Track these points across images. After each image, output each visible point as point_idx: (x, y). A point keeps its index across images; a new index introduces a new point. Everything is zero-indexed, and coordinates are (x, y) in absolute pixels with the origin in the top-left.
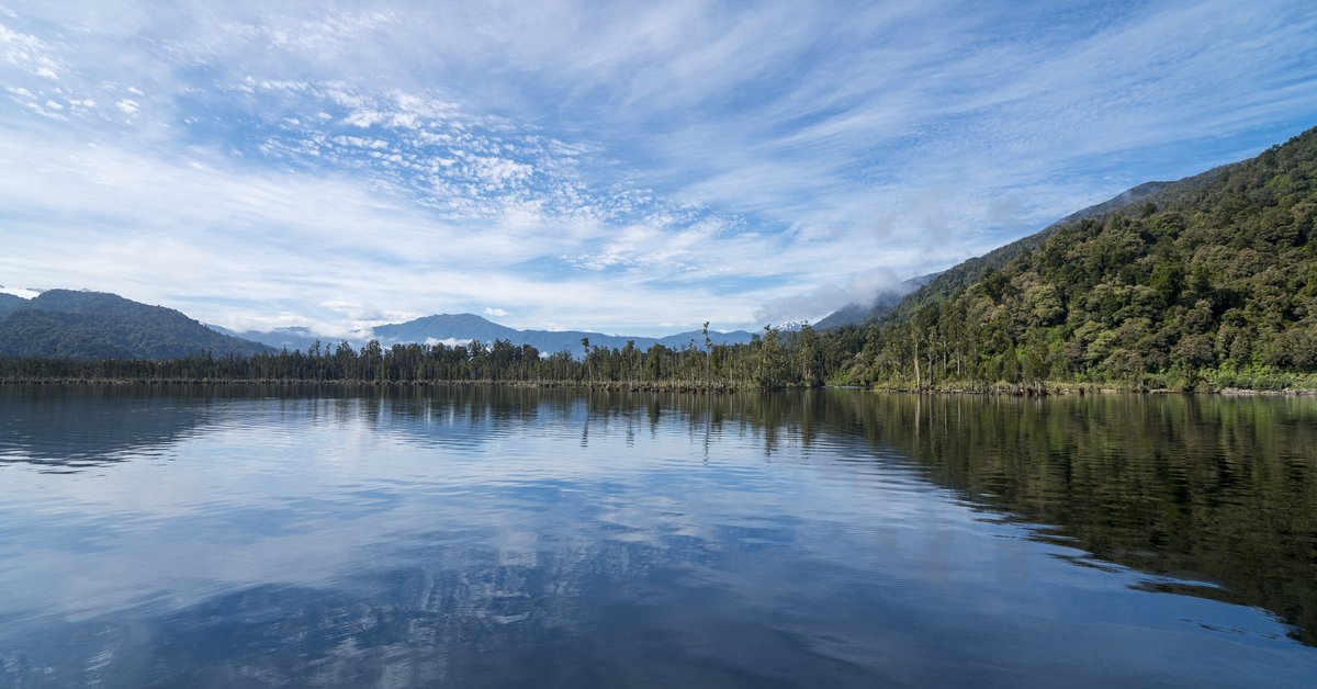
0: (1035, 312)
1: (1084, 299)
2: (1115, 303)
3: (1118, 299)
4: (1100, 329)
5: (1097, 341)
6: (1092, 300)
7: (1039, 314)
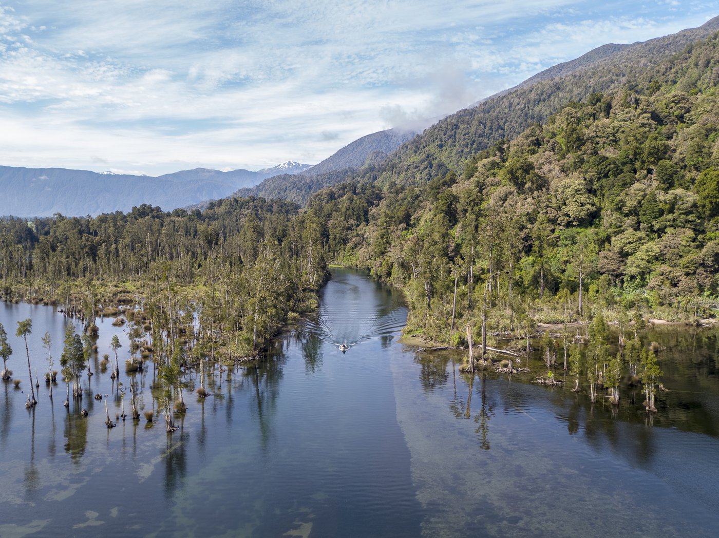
0: (565, 209)
1: (621, 201)
2: (656, 209)
3: (661, 206)
4: (640, 239)
5: (639, 254)
6: (631, 203)
7: (570, 213)
